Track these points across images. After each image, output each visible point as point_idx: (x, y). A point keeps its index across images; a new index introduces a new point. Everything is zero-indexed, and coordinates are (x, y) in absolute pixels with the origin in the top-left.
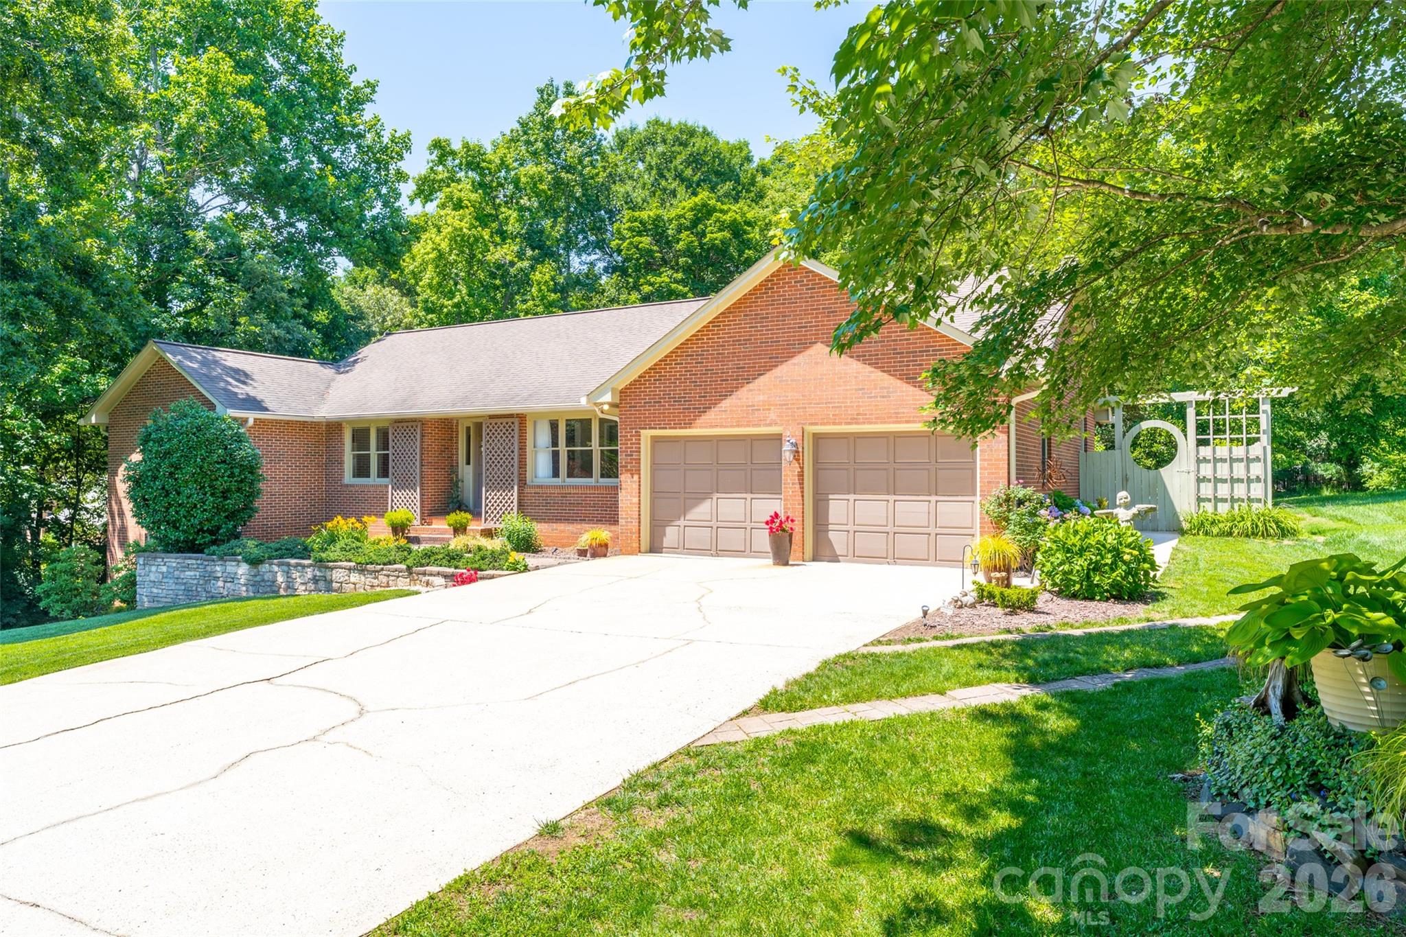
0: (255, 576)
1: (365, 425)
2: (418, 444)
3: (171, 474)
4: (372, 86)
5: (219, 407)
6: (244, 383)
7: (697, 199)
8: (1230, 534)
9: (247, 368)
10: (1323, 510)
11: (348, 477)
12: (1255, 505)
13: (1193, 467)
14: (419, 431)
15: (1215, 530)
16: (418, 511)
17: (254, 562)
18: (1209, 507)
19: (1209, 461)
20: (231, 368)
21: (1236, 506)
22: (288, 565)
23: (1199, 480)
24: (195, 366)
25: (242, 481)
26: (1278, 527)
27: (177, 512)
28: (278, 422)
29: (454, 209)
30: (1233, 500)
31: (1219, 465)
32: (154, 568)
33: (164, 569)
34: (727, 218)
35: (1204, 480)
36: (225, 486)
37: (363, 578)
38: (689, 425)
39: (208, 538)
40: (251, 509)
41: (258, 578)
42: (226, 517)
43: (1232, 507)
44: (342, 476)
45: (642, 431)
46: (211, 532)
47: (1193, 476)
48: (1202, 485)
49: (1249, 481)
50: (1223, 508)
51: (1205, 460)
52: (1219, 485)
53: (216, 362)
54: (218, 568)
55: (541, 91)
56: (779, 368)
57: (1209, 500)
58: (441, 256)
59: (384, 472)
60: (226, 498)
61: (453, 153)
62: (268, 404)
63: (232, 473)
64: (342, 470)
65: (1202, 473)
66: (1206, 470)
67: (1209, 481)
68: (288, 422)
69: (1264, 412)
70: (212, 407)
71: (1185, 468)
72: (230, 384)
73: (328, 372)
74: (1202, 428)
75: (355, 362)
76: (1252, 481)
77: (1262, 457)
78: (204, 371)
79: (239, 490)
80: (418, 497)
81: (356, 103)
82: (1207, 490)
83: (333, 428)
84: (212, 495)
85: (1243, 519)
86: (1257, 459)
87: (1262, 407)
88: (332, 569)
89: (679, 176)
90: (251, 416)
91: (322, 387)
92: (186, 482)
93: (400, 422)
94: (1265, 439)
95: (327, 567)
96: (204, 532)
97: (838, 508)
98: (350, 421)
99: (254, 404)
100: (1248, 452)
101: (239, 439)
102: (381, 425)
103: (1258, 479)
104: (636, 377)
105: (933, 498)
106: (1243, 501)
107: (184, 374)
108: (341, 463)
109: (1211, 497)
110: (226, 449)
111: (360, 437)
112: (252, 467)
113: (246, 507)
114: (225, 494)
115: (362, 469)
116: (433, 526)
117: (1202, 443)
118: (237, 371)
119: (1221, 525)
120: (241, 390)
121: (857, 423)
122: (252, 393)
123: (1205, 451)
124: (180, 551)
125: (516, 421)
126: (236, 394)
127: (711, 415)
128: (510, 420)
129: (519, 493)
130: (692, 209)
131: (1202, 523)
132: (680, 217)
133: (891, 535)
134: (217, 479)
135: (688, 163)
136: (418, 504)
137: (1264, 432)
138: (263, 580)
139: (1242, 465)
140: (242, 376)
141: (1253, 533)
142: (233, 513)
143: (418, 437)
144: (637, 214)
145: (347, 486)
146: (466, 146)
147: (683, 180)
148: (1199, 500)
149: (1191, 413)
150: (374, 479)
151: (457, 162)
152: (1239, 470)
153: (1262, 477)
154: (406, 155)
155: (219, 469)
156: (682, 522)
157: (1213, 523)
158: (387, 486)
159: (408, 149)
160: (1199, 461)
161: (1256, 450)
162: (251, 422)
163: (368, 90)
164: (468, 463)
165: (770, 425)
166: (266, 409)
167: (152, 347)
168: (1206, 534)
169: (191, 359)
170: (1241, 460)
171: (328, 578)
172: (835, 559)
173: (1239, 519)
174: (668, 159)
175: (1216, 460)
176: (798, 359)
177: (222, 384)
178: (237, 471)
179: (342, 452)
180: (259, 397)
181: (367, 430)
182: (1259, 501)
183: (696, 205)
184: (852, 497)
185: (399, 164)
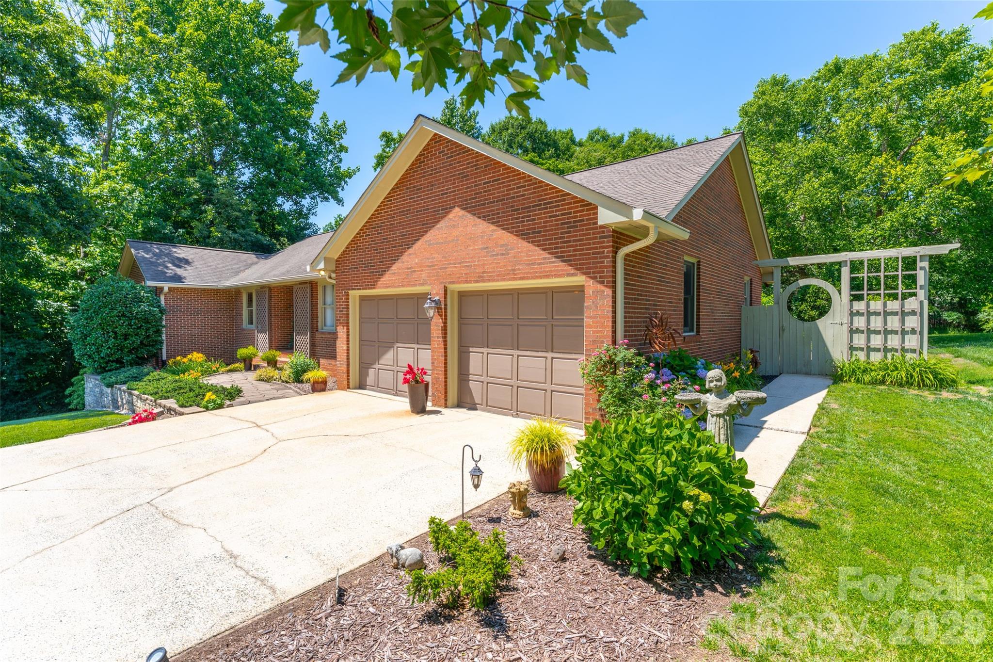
1: (251, 291)
2: (267, 303)
5: (145, 280)
8: (883, 382)
10: (964, 350)
11: (245, 325)
12: (909, 356)
13: (846, 319)
14: (267, 294)
15: (867, 378)
18: (862, 356)
19: (863, 314)
21: (889, 355)
22: (120, 390)
23: (852, 331)
26: (935, 378)
30: (886, 350)
31: (872, 318)
35: (858, 331)
36: (124, 332)
38: (373, 286)
43: (886, 357)
44: (241, 323)
45: (350, 292)
47: (845, 328)
48: (855, 336)
49: (904, 333)
50: (876, 357)
51: (858, 313)
52: (872, 336)
55: (446, 103)
56: (429, 234)
57: (862, 349)
61: (393, 140)
62: (186, 279)
64: (242, 320)
65: (856, 325)
66: (860, 322)
67: (862, 332)
68: (204, 290)
69: (921, 268)
70: (142, 279)
71: (838, 321)
72: (167, 268)
74: (856, 285)
75: (279, 253)
76: (907, 333)
77: (918, 311)
78: (154, 260)
80: (268, 338)
82: (859, 340)
83: (235, 292)
84: (115, 337)
85: (897, 369)
86: (913, 313)
87: (920, 264)
90: (168, 286)
91: (243, 268)
93: (261, 288)
94: (922, 294)
95: (131, 394)
97: (476, 359)
99: (176, 278)
100: (903, 306)
103: (913, 331)
104: (343, 248)
105: (550, 355)
106: (896, 351)
107: (137, 261)
108: (242, 315)
109: (864, 346)
114: (126, 337)
117: (858, 298)
118: (180, 259)
119: (873, 374)
120: (173, 271)
121: (484, 281)
122: (180, 272)
123: (860, 306)
125: (309, 286)
126: (166, 273)
127: (386, 278)
128: (305, 285)
129: (312, 337)
131: (854, 371)
133: (515, 388)
136: (268, 343)
137: (921, 287)
139: (896, 319)
140: (182, 263)
141: (907, 382)
143: (267, 298)
145: (244, 329)
148: (852, 348)
149: (845, 272)
150: (254, 326)
152: (894, 323)
153: (918, 330)
156: (377, 366)
157: (865, 371)
158: (255, 330)
160: (852, 314)
161: (912, 304)
162: (166, 290)
165: (422, 284)
166: (182, 281)
167: (128, 244)
168: (858, 381)
170: (896, 314)
171: (132, 402)
172: (473, 407)
173: (892, 368)
175: (869, 314)
176: (442, 224)
177: (161, 268)
178: (134, 322)
179: (242, 308)
180: (184, 275)
182: (914, 351)
184: (485, 350)
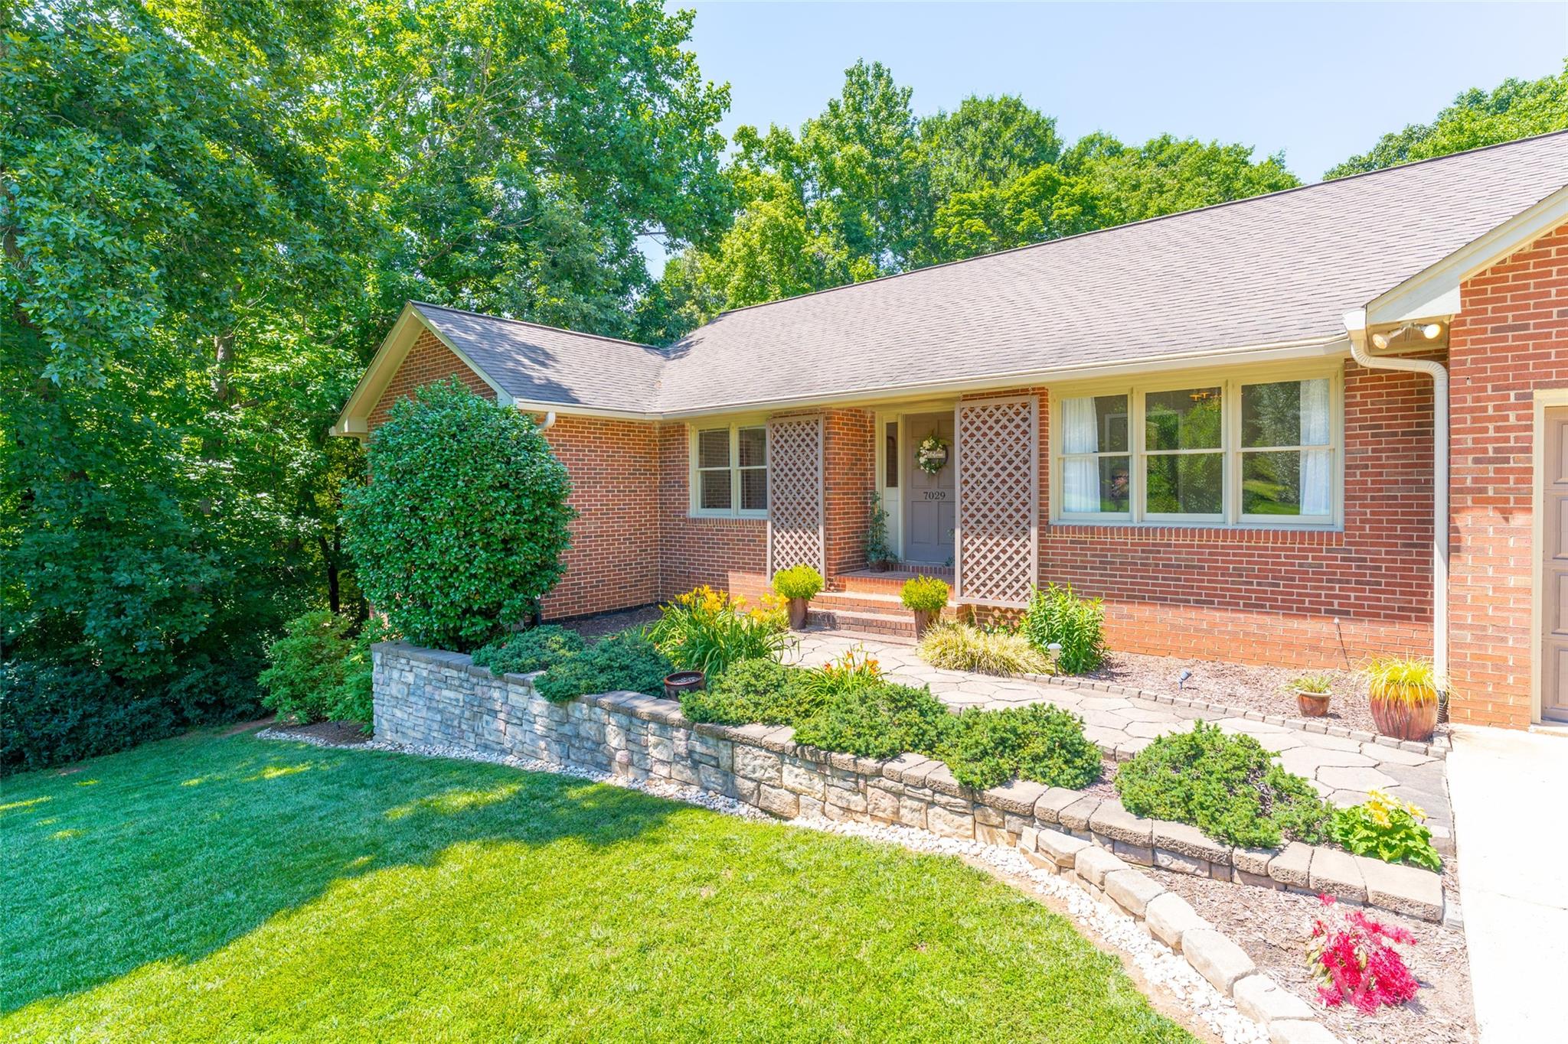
0: (561, 723)
1: (721, 425)
2: (820, 451)
3: (414, 509)
4: (687, 18)
5: (501, 394)
6: (543, 364)
7: (1039, 172)
9: (548, 347)
11: (695, 508)
14: (820, 429)
16: (822, 566)
17: (561, 696)
20: (524, 345)
22: (631, 713)
24: (472, 338)
25: (536, 520)
27: (425, 580)
28: (591, 422)
29: (764, 199)
32: (396, 674)
33: (410, 678)
34: (1077, 190)
36: (508, 530)
37: (818, 784)
39: (481, 624)
40: (554, 568)
41: (567, 729)
42: (513, 586)
44: (685, 505)
45: (1538, 394)
46: (488, 614)
53: (503, 336)
54: (496, 694)
55: (850, 73)
58: (752, 253)
59: (754, 497)
60: (509, 552)
61: (759, 143)
62: (578, 394)
63: (519, 507)
64: (686, 495)
68: (607, 423)
70: (490, 394)
72: (524, 366)
73: (654, 358)
75: (688, 346)
78: (486, 345)
79: (531, 537)
80: (821, 543)
81: (672, 38)
83: (671, 431)
84: (486, 547)
88: (734, 742)
89: (1008, 152)
90: (552, 411)
91: (650, 375)
92: (440, 524)
93: (785, 417)
95: (722, 738)
96: (474, 614)
98: (696, 418)
99: (558, 393)
101: (531, 446)
102: (748, 425)
107: (452, 348)
108: (685, 486)
110: (508, 463)
111: (713, 444)
112: (553, 495)
113: (542, 567)
114: (508, 545)
115: (715, 494)
116: (847, 594)
118: (534, 349)
120: (539, 374)
122: (555, 378)
124: (438, 645)
125: (1034, 402)
126: (529, 378)
128: (1018, 401)
129: (1042, 541)
130: (1033, 184)
132: (1017, 195)
134: (492, 519)
135: (1015, 137)
136: (821, 555)
138: (577, 736)
140: (541, 357)
142: (524, 577)
143: (820, 440)
144: (965, 196)
145: (695, 520)
146: (775, 131)
147: (1013, 157)
150: (736, 511)
151: (763, 154)
154: (724, 114)
155: (497, 499)
158: (765, 522)
159: (727, 106)
162: (551, 419)
163: (684, 25)
164: (892, 481)
166: (577, 401)
167: (411, 312)
169: (466, 329)
171: (725, 762)
174: (992, 137)
177: (510, 365)
178: (527, 502)
179: (685, 468)
180: (566, 383)
181: (726, 434)
183: (1039, 178)
185: (716, 126)
